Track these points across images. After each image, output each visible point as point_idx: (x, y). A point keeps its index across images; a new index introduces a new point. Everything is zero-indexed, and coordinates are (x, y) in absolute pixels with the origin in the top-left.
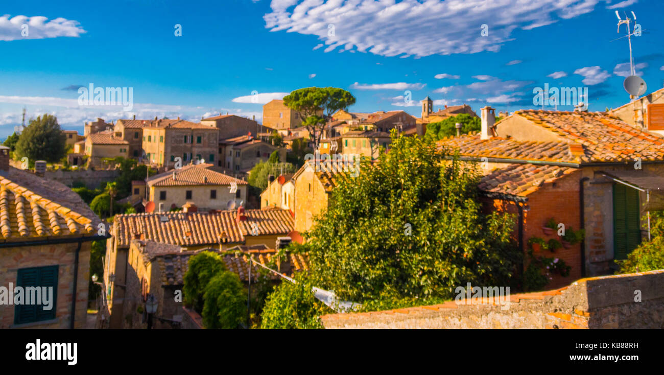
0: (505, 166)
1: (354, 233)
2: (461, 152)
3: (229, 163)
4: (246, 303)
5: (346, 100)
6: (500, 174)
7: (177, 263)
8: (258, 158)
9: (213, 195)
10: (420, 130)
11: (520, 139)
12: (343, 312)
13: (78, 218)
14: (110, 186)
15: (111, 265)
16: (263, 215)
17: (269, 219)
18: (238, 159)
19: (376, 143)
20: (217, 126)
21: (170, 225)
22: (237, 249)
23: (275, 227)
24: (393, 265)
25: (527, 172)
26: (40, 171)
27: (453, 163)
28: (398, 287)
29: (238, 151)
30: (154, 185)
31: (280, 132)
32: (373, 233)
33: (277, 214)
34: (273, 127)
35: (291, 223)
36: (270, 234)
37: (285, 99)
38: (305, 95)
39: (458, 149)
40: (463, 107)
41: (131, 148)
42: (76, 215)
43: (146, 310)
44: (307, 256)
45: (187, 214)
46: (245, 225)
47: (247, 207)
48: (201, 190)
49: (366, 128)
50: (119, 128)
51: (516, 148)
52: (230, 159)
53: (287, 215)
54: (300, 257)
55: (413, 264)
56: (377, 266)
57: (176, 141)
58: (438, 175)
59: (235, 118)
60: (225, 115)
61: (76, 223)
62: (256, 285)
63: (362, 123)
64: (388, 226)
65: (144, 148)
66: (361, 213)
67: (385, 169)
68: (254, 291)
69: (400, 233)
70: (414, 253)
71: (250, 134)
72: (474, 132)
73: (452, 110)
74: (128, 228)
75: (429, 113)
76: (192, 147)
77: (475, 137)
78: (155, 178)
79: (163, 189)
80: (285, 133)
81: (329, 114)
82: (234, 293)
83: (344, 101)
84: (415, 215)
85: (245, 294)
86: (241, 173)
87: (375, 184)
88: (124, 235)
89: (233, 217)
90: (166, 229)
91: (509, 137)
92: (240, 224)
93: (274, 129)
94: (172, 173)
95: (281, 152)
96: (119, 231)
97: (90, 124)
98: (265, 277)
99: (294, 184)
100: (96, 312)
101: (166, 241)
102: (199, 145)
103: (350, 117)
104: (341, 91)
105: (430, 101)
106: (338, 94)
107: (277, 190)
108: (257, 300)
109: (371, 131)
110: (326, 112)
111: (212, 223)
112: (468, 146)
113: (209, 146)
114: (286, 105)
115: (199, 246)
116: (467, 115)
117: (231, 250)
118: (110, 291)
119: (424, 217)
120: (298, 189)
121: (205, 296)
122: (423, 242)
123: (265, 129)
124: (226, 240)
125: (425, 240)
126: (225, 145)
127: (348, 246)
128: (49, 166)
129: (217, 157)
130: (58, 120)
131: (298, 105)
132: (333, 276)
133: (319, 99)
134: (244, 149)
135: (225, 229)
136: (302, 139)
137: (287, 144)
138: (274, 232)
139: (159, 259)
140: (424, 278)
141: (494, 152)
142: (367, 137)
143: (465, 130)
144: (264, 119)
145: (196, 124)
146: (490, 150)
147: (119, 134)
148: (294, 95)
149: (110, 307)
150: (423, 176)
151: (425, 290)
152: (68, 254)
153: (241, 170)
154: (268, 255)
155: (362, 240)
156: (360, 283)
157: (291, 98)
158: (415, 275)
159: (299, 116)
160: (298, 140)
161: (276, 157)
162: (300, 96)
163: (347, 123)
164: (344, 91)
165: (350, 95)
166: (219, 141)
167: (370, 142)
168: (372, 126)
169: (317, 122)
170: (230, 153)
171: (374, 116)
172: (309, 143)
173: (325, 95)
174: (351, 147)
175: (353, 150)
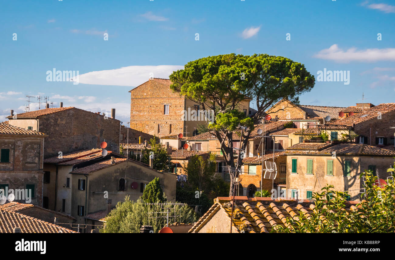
3: (64, 200)
5: (294, 79)
8: (121, 193)
18: (82, 193)
19: (354, 166)
20: (40, 130)
29: (82, 178)
31: (164, 142)
34: (151, 133)
37: (173, 77)
38: (214, 71)
49: (334, 135)
52: (66, 194)
59: (76, 113)
60: (56, 107)
63: (327, 126)
71: (105, 145)
80: (175, 144)
81: (261, 108)
83: (290, 82)
86: (87, 220)
93: (152, 137)
95: (165, 183)
103: (302, 114)
104: (284, 62)
109: (344, 142)
110: (253, 105)
113: (24, 169)
114: (176, 89)
123: (135, 136)
126: (58, 166)
129: (41, 190)
131: (200, 89)
134: (93, 174)
136: (206, 156)
137: (179, 165)
142: (337, 155)
144: (133, 116)
148: (191, 70)
153: (88, 216)
157: (185, 75)
160: (200, 159)
161: (156, 191)
162: (203, 71)
163: (295, 127)
164: (291, 62)
165: (304, 69)
166: (45, 158)
167: (342, 164)
168: (347, 132)
169: (236, 123)
170: (66, 182)
171: (350, 113)
172: (220, 164)
173: (254, 70)
174: (303, 174)
175: (307, 179)
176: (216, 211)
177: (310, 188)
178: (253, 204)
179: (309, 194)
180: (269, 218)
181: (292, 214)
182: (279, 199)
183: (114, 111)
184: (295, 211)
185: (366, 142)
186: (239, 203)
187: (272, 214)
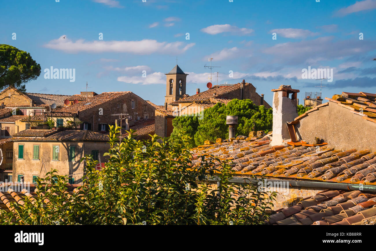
0: (313, 194)
2: (234, 168)
5: (21, 68)
6: (303, 209)
10: (162, 127)
11: (341, 146)
19: (79, 151)
25: (352, 205)
27: (220, 188)
39: (230, 162)
40: (242, 86)
49: (60, 123)
51: (333, 162)
58: (192, 209)
63: (53, 113)
72: (259, 133)
73: (220, 92)
75: (178, 97)
77: (260, 141)
83: (16, 70)
91: (320, 142)
103: (28, 102)
105: (181, 75)
109: (69, 128)
112: (247, 157)
116: (247, 101)
141: (293, 169)
142: (62, 141)
143: (244, 130)
146: (286, 165)
150: (165, 212)
163: (22, 114)
164: (17, 50)
165: (30, 58)
167: (67, 149)
168: (72, 119)
171: (74, 101)
174: (29, 159)
175: (33, 165)
177: (36, 173)
179: (35, 179)
181: (17, 198)
184: (20, 195)
185: (90, 128)
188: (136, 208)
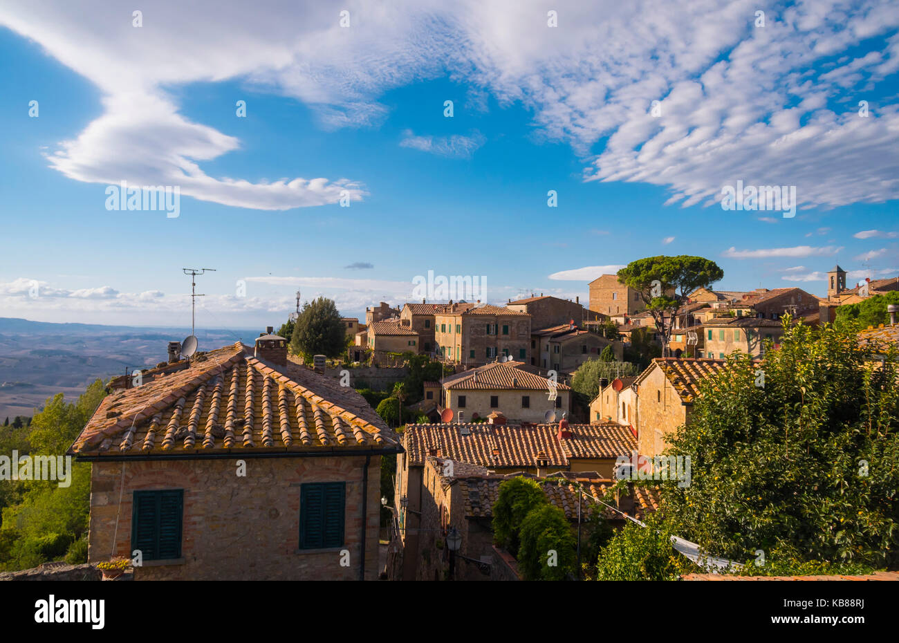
1: (729, 463)
3: (545, 360)
4: (575, 548)
5: (708, 273)
7: (483, 489)
8: (584, 355)
9: (526, 403)
10: (825, 315)
12: (715, 572)
13: (364, 426)
14: (398, 387)
15: (403, 486)
16: (593, 431)
17: (601, 437)
18: (557, 356)
19: (755, 335)
20: (528, 312)
21: (472, 440)
22: (559, 475)
23: (610, 449)
24: (789, 512)
26: (319, 367)
27: (886, 366)
28: (798, 544)
29: (557, 345)
30: (450, 389)
31: (613, 320)
32: (756, 464)
33: (612, 431)
34: (605, 313)
35: (632, 445)
36: (603, 458)
37: (620, 274)
38: (649, 268)
39: (894, 345)
41: (421, 340)
42: (363, 422)
43: (446, 545)
44: (657, 491)
45: (493, 426)
46: (568, 444)
47: (571, 420)
48: (511, 395)
49: (739, 313)
50: (407, 315)
52: (546, 356)
53: (627, 433)
54: (647, 492)
55: (821, 513)
56: (765, 512)
57: (476, 331)
58: (860, 383)
59: (552, 301)
60: (539, 296)
61: (363, 432)
62: (588, 524)
63: (734, 306)
64: (781, 455)
65: (436, 340)
66: (737, 434)
67: (774, 372)
68: (585, 533)
69: (799, 467)
70: (823, 496)
71: (573, 322)
73: (878, 286)
74: (422, 442)
75: (839, 290)
76: (497, 339)
78: (452, 380)
79: (462, 394)
80: (621, 320)
81: (684, 294)
82: (559, 533)
83: (705, 275)
84: (823, 441)
85: (574, 536)
86: (561, 374)
87: (758, 393)
88: (417, 450)
89: (553, 433)
90: (467, 444)
92: (562, 443)
93: (605, 316)
94: (472, 372)
95: (616, 348)
96: (411, 444)
97: (372, 310)
98: (599, 516)
99: (636, 392)
100: (387, 542)
101: (469, 461)
102: (504, 336)
103: (715, 298)
104: (700, 260)
105: (841, 273)
106: (698, 264)
107: (611, 398)
108: (589, 545)
109: (747, 317)
110: (678, 292)
111: (526, 440)
113: (519, 339)
114: (621, 282)
115: (510, 468)
117: (552, 476)
118: (403, 518)
119: (838, 445)
120: (642, 398)
121: (521, 534)
122: (837, 482)
123: (592, 315)
124: (545, 462)
125: (840, 477)
126: (540, 337)
127: (719, 480)
128: (328, 361)
129: (530, 352)
130: (336, 304)
131: (639, 282)
132: (699, 520)
133: (669, 273)
134: (564, 342)
135: (543, 448)
136: (644, 329)
137: (625, 336)
138: (609, 455)
139: (461, 483)
140: (840, 534)
142: (742, 327)
144: (591, 302)
145: (500, 309)
147: (406, 323)
148: (632, 268)
149: (403, 538)
150: (836, 384)
151: (842, 552)
152: (356, 469)
153: (561, 371)
154: (603, 486)
155: (740, 474)
156: (739, 534)
157: (628, 272)
158: (825, 528)
159: (640, 297)
160: (640, 331)
161: (610, 354)
162: (641, 268)
163: (710, 307)
164: (705, 260)
165: (715, 265)
166: (532, 331)
167: (746, 333)
168: (749, 310)
169: (666, 305)
170: (546, 347)
171: (751, 296)
172: (655, 334)
173: (678, 267)
174: (716, 341)
175: (719, 345)
176: (654, 369)
177: (722, 351)
178: (681, 363)
179: (722, 355)
180: (693, 373)
181: (710, 370)
182: (700, 359)
183: (578, 298)
184: (713, 367)
185: (764, 317)
186: (671, 362)
187: (695, 369)
188: (811, 380)
